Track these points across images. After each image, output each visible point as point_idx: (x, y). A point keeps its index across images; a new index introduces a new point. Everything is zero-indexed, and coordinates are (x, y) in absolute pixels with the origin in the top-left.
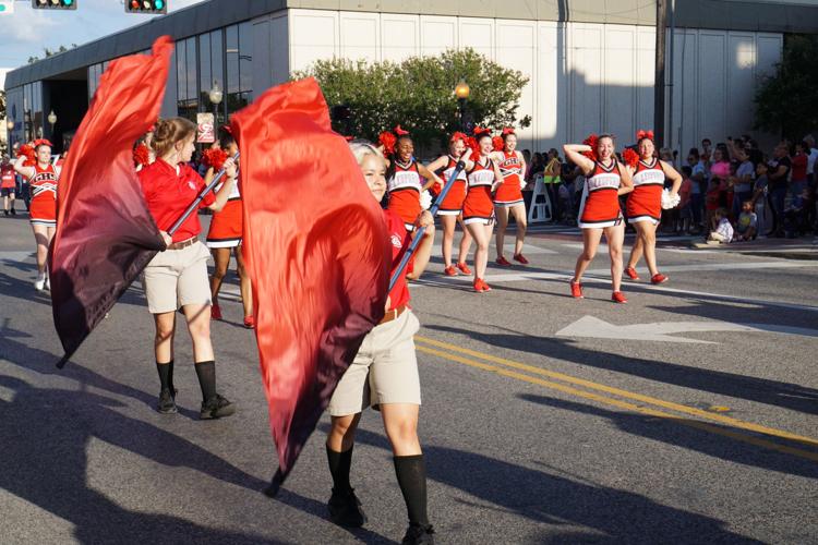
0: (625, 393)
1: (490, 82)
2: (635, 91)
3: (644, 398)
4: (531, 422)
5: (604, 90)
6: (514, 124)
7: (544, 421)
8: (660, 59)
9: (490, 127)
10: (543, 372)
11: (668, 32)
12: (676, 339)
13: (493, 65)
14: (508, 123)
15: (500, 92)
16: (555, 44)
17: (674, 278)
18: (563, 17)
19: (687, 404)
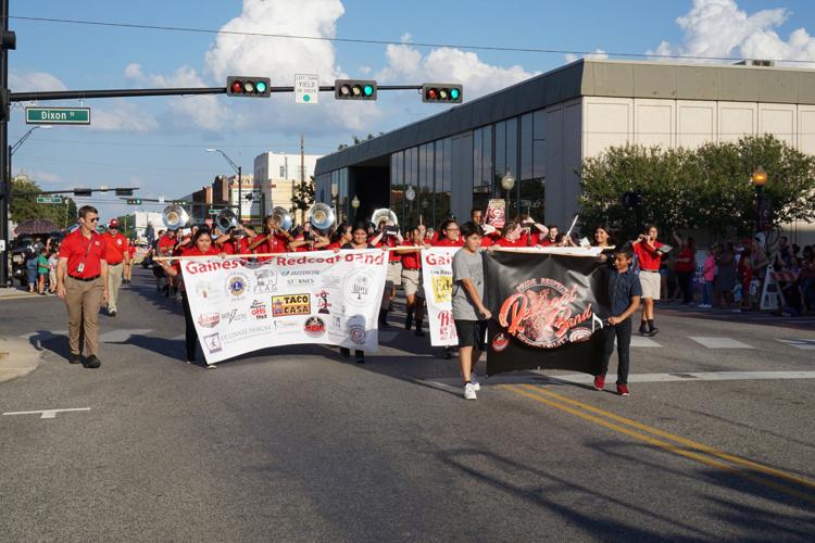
1: (790, 169)
13: (794, 152)
14: (809, 211)
15: (800, 179)
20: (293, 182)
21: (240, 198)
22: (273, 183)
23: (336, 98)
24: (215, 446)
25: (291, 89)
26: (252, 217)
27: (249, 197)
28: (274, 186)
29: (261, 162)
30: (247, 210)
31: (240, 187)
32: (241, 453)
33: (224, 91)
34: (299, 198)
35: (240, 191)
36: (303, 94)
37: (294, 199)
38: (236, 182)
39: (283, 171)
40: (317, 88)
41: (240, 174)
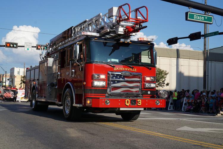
0: (197, 141)
1: (158, 73)
2: (198, 78)
3: (202, 143)
4: (169, 146)
5: (189, 78)
6: (164, 85)
7: (173, 146)
8: (205, 69)
9: (158, 85)
10: (172, 137)
11: (207, 62)
12: (212, 132)
13: (159, 69)
14: (163, 85)
15: (160, 76)
16: (176, 64)
17: (210, 120)
18: (178, 57)
19: (215, 144)
20: (21, 76)
21: (6, 80)
22: (15, 76)
23: (36, 49)
24: (7, 131)
25: (24, 47)
26: (9, 85)
27: (8, 80)
28: (16, 77)
29: (12, 70)
30: (7, 84)
31: (6, 77)
32: (15, 132)
33: (4, 46)
34: (23, 80)
35: (6, 78)
36: (27, 48)
37: (22, 80)
38: (5, 76)
39: (19, 73)
40: (31, 47)
41: (6, 73)
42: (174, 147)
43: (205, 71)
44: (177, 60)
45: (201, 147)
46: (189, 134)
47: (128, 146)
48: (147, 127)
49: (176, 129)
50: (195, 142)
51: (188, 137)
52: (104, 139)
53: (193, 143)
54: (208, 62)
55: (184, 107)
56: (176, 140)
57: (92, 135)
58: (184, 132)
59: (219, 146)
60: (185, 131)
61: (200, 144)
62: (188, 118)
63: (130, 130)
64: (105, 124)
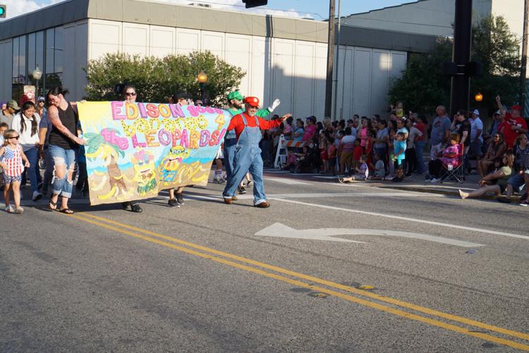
0: (301, 276)
1: (221, 73)
2: (314, 81)
3: (314, 279)
5: (294, 80)
7: (241, 295)
8: (330, 64)
10: (244, 260)
11: (335, 47)
13: (223, 63)
15: (227, 80)
16: (264, 51)
17: (336, 201)
18: (269, 34)
19: (344, 284)
42: (245, 296)
43: (329, 70)
44: (267, 41)
45: (309, 295)
46: (285, 249)
47: (130, 297)
48: (187, 226)
49: (256, 234)
50: (297, 279)
51: (282, 261)
52: (72, 273)
53: (292, 282)
54: (338, 48)
55: (279, 157)
56: (251, 273)
57: (43, 261)
58: (273, 244)
59: (353, 290)
60: (276, 238)
61: (306, 286)
62: (287, 192)
63: (143, 241)
64: (80, 221)
